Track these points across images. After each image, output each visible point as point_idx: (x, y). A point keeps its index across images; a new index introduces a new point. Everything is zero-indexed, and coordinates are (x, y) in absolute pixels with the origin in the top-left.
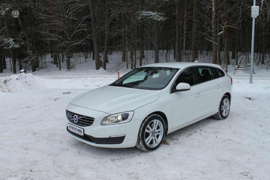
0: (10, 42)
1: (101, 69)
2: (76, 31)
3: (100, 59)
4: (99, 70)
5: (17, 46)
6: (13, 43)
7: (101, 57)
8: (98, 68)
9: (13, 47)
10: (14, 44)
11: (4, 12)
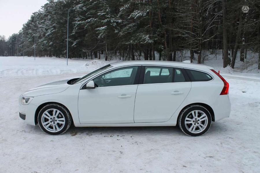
0: (146, 38)
1: (229, 67)
2: (208, 28)
3: (229, 56)
4: (226, 68)
5: (150, 41)
6: (148, 38)
7: (230, 54)
8: (225, 66)
9: (147, 42)
10: (149, 40)
11: (145, 14)
